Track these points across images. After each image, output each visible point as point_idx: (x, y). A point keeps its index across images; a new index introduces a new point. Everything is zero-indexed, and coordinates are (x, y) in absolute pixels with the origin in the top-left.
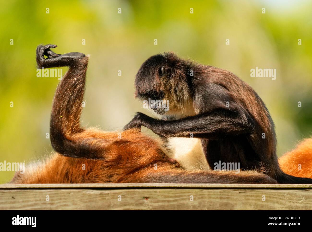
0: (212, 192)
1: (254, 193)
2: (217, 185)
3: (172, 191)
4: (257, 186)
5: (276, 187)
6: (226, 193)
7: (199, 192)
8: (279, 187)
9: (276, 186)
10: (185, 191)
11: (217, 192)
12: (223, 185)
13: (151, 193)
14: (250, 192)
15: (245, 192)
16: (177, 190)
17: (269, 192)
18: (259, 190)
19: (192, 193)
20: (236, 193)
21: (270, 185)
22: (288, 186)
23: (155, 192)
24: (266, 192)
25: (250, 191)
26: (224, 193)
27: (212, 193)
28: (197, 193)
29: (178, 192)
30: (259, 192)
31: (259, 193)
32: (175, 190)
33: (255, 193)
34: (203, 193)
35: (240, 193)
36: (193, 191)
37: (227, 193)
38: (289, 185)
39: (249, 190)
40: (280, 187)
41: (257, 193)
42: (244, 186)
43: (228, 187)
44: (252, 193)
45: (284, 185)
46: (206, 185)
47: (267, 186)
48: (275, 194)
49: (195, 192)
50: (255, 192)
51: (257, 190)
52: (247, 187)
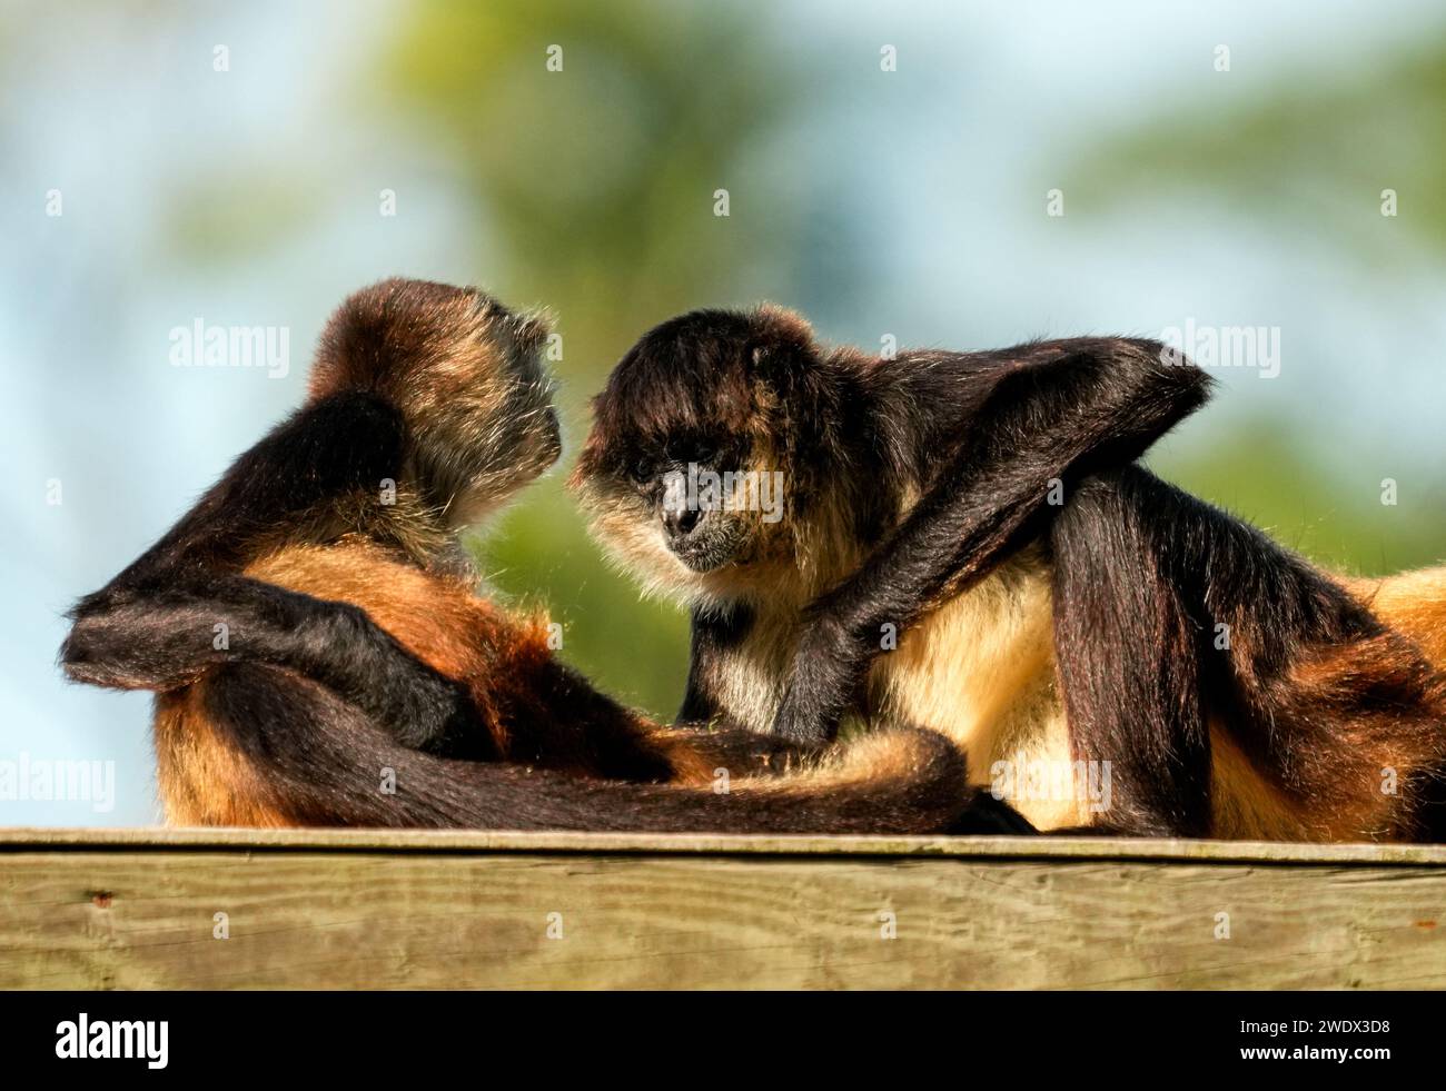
0: (431, 870)
1: (644, 878)
2: (455, 837)
3: (228, 865)
4: (657, 841)
5: (750, 849)
6: (505, 874)
7: (368, 869)
8: (765, 849)
9: (750, 843)
10: (297, 863)
11: (460, 871)
12: (489, 839)
13: (126, 873)
14: (622, 873)
15: (597, 869)
16: (258, 859)
17: (717, 872)
18: (667, 863)
19: (334, 873)
20: (555, 876)
21: (722, 841)
22: (812, 843)
23: (146, 867)
24: (703, 872)
25: (624, 868)
26: (492, 874)
27: (434, 876)
28: (359, 875)
29: (261, 869)
30: (667, 869)
31: (670, 875)
32: (245, 859)
33: (650, 878)
34: (387, 876)
35: (571, 874)
36: (337, 863)
37: (510, 874)
38: (818, 842)
39: (620, 863)
40: (773, 848)
41: (658, 874)
42: (593, 841)
43: (513, 845)
44: (632, 877)
45: (791, 842)
46: (401, 837)
47: (707, 842)
48: (746, 882)
49: (350, 870)
50: (647, 873)
51: (657, 863)
52: (610, 846)
